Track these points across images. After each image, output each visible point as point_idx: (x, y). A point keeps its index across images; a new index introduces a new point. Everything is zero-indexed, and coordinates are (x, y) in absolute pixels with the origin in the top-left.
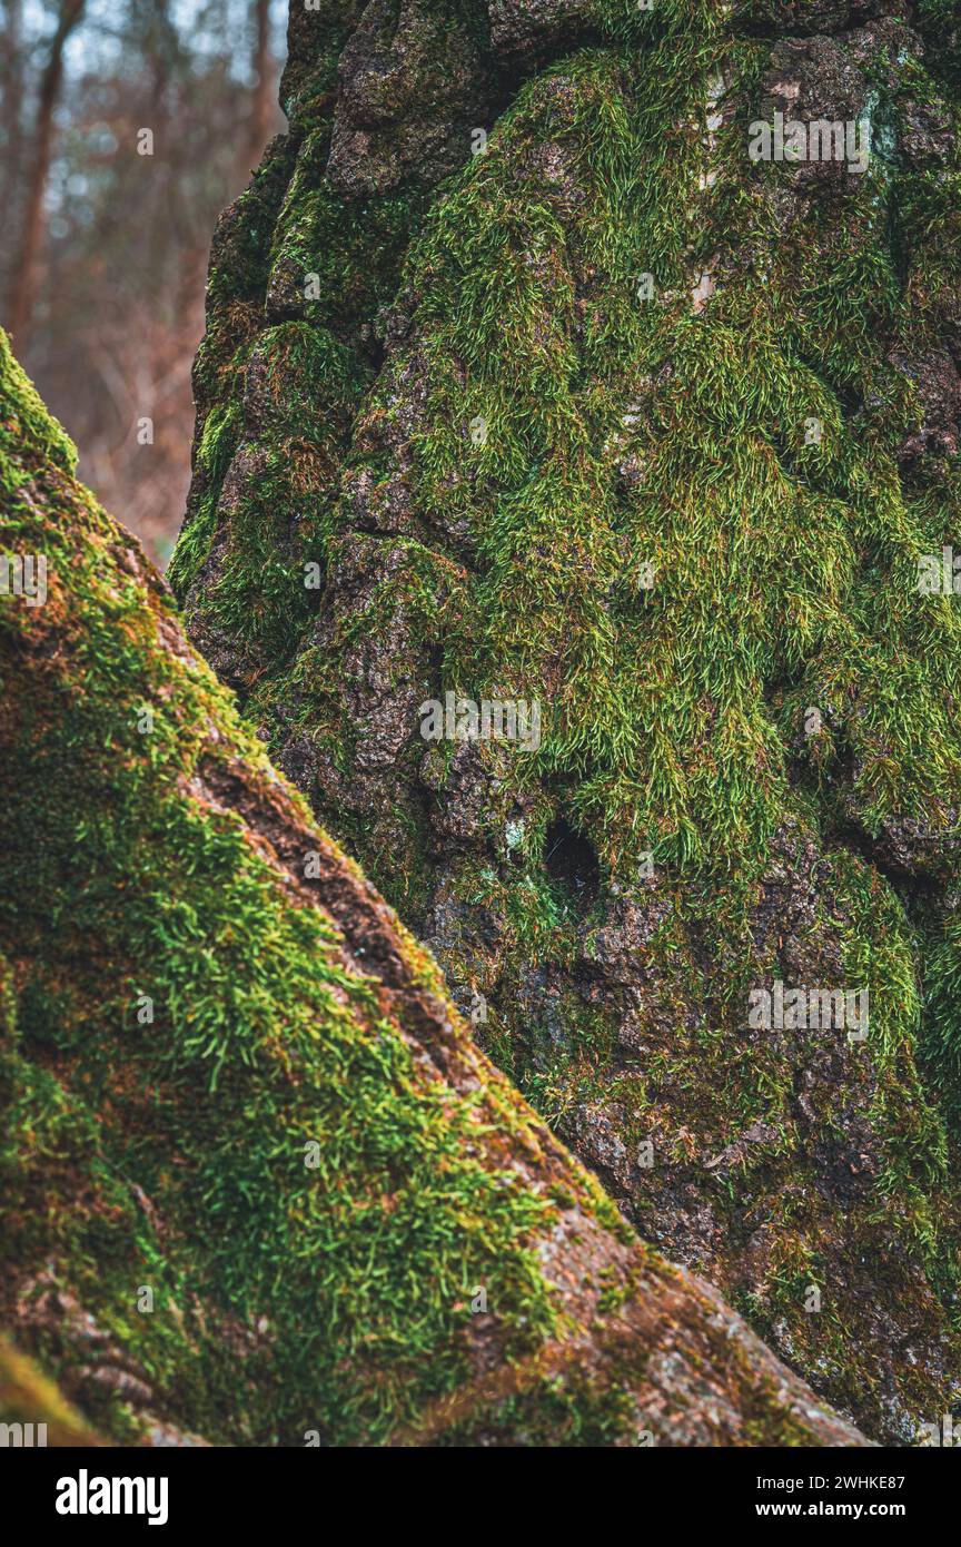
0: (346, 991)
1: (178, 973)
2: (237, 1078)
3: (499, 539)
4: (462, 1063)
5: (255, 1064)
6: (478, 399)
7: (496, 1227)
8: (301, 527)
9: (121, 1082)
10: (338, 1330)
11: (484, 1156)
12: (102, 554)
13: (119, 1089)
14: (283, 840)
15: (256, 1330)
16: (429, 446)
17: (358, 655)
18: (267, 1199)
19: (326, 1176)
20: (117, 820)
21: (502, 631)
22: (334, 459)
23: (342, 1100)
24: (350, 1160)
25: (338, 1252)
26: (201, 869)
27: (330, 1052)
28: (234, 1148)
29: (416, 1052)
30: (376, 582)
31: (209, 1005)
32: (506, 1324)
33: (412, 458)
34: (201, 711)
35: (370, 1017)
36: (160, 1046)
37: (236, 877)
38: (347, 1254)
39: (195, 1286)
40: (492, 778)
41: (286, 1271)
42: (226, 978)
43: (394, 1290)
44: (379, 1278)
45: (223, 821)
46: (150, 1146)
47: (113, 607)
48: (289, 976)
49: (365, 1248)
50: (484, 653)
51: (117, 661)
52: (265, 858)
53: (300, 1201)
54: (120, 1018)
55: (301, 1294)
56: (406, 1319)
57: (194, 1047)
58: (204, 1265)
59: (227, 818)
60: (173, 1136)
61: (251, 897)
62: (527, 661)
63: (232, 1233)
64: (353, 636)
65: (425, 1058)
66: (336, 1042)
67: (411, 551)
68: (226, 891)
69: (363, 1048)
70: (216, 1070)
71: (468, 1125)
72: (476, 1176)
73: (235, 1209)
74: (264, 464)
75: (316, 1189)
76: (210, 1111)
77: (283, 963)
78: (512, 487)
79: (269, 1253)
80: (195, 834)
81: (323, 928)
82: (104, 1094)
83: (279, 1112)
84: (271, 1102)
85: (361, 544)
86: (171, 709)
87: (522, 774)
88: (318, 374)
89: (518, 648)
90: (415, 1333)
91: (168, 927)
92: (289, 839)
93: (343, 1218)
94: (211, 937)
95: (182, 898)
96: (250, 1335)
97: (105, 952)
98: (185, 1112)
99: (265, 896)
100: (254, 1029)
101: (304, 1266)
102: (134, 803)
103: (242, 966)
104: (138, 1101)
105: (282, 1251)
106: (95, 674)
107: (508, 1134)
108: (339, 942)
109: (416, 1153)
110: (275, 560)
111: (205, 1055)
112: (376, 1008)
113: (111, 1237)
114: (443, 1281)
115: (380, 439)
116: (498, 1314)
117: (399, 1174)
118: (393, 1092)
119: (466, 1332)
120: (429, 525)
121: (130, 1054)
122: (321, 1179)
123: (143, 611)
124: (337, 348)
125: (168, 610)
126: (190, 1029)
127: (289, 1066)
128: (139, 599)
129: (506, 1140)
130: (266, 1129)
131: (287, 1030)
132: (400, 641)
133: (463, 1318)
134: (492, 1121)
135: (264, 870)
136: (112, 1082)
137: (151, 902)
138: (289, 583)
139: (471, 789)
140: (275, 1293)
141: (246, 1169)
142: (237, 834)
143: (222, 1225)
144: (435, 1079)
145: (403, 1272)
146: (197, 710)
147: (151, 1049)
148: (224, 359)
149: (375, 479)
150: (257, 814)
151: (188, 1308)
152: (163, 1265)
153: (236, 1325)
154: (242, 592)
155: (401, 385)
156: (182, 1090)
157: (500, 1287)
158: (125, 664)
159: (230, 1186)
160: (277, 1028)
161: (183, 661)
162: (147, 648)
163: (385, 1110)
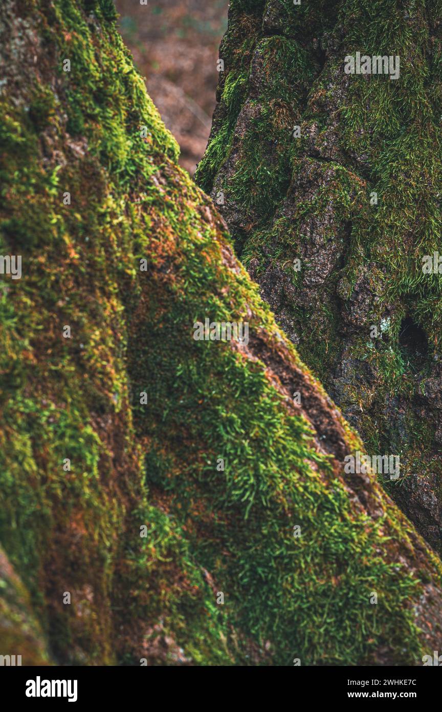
0: (317, 463)
1: (230, 454)
2: (259, 512)
3: (384, 166)
4: (375, 500)
5: (269, 505)
6: (376, 90)
7: (391, 597)
8: (278, 148)
9: (197, 509)
10: (307, 651)
11: (385, 555)
12: (194, 213)
13: (196, 513)
14: (284, 374)
15: (264, 648)
16: (349, 114)
17: (307, 225)
18: (272, 578)
19: (303, 566)
20: (198, 363)
21: (384, 217)
22: (296, 111)
23: (313, 525)
24: (317, 557)
25: (309, 608)
26: (243, 393)
27: (308, 498)
28: (256, 550)
29: (351, 496)
30: (319, 186)
31: (245, 471)
32: (396, 653)
33: (339, 119)
34: (243, 301)
35: (328, 478)
36: (219, 492)
37: (260, 398)
38: (313, 609)
39: (232, 621)
40: (375, 295)
41: (281, 617)
42: (254, 457)
43: (337, 630)
44: (329, 624)
45: (254, 366)
46: (211, 544)
47: (199, 243)
48: (288, 456)
49: (322, 606)
50: (374, 228)
51: (201, 275)
52: (275, 386)
53: (289, 579)
54: (197, 475)
55: (289, 630)
56: (343, 646)
57: (237, 495)
58: (238, 610)
59: (257, 364)
60: (224, 541)
61: (269, 410)
62: (396, 234)
63: (252, 595)
64: (305, 214)
65: (356, 499)
66: (311, 493)
67: (337, 171)
68: (255, 406)
69: (326, 496)
70: (248, 508)
71: (377, 538)
72: (381, 566)
73: (255, 582)
74: (260, 113)
75: (298, 572)
76: (244, 529)
77: (284, 448)
78: (392, 137)
79: (272, 607)
80: (240, 374)
81: (306, 428)
82: (188, 515)
83: (280, 530)
84: (276, 525)
85: (312, 165)
86: (228, 300)
87: (391, 294)
88: (290, 65)
89: (391, 227)
90: (348, 654)
91: (225, 428)
92: (288, 374)
93: (312, 589)
94: (247, 434)
95: (233, 412)
96: (261, 651)
97: (190, 437)
98: (230, 528)
99: (275, 409)
100: (269, 487)
101: (290, 615)
102: (207, 355)
103: (263, 450)
104: (205, 520)
105: (278, 606)
106: (190, 282)
107: (397, 541)
108: (314, 436)
109: (350, 554)
110: (263, 165)
111: (243, 500)
112: (332, 473)
113: (192, 604)
114: (363, 626)
115: (323, 106)
116: (391, 646)
117: (342, 565)
118: (340, 519)
119: (374, 654)
120: (347, 157)
121: (202, 494)
122: (300, 567)
123: (214, 244)
124: (300, 51)
125: (226, 240)
126: (235, 486)
127: (286, 506)
128: (212, 237)
129: (397, 544)
130: (273, 540)
131: (286, 487)
132: (330, 219)
133: (373, 647)
134: (390, 534)
135: (275, 395)
136: (192, 509)
137: (216, 412)
138: (271, 179)
139: (364, 301)
140: (275, 629)
141: (262, 561)
142: (262, 374)
143: (248, 590)
144: (361, 511)
145: (342, 621)
146: (240, 300)
147: (214, 493)
148: (236, 46)
149: (320, 129)
150: (271, 358)
151: (228, 634)
152: (217, 613)
153: (254, 645)
154: (246, 182)
155: (335, 78)
156: (229, 517)
157: (393, 631)
158: (205, 277)
159: (253, 570)
160: (281, 485)
161: (234, 270)
162: (217, 266)
163: (335, 530)
